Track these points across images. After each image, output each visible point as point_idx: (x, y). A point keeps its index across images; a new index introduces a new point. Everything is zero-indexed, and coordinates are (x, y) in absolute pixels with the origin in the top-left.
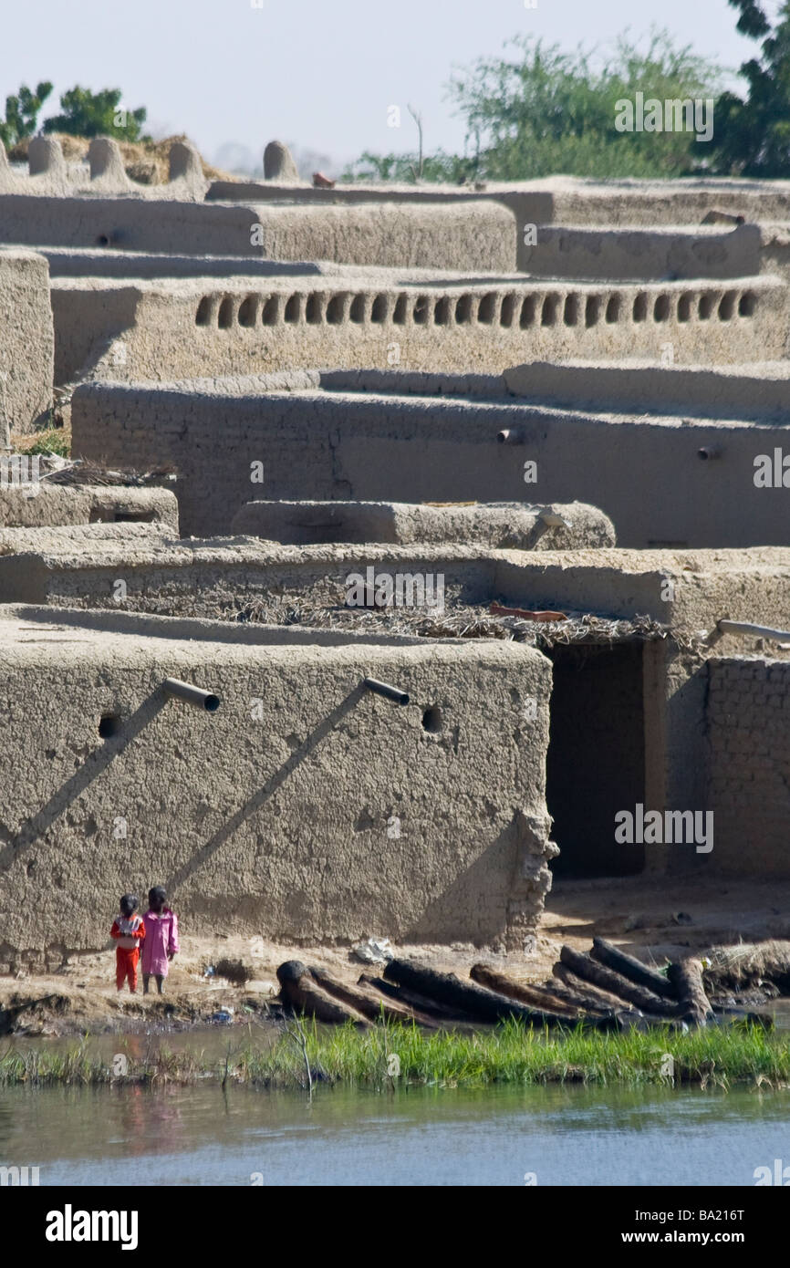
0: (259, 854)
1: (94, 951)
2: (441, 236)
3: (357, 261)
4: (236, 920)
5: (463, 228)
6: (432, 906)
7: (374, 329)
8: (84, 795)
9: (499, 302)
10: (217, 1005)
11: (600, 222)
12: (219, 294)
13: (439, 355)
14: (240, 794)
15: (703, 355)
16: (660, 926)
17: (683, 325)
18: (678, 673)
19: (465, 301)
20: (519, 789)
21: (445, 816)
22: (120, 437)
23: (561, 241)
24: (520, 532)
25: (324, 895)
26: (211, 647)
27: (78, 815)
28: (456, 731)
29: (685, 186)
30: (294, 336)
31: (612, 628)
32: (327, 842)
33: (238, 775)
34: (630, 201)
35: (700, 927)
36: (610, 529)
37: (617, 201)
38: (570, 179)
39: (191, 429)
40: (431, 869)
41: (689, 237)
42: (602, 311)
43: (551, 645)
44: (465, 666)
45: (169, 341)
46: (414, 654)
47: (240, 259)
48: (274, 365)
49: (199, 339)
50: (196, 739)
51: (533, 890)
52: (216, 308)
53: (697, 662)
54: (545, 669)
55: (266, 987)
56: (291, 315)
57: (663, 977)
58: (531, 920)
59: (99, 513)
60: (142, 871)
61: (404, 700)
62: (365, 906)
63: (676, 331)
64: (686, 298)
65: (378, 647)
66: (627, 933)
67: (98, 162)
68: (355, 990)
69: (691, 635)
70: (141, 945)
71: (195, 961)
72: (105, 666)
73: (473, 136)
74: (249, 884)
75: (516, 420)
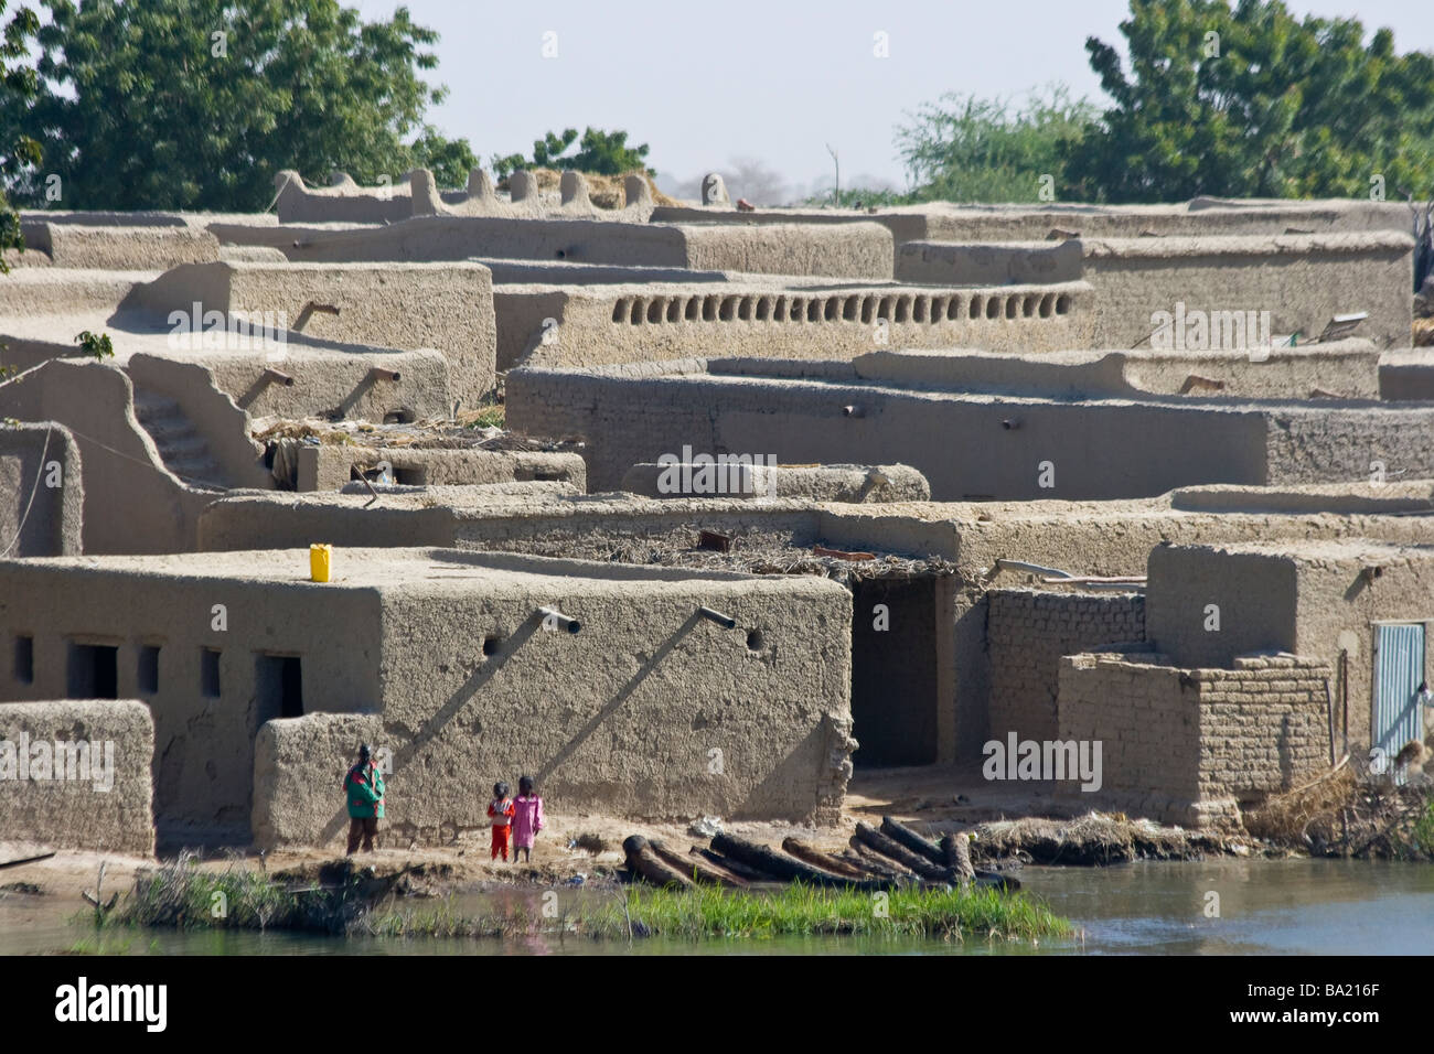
0: (614, 749)
1: (479, 827)
2: (832, 251)
3: (764, 270)
4: (596, 802)
5: (850, 243)
6: (754, 790)
7: (758, 324)
8: (471, 702)
9: (860, 303)
10: (573, 871)
11: (964, 238)
12: (631, 297)
13: (811, 346)
14: (599, 700)
15: (1026, 346)
16: (944, 806)
17: (1011, 321)
18: (963, 602)
19: (832, 302)
20: (825, 696)
21: (766, 718)
22: (544, 413)
23: (924, 253)
24: (852, 488)
25: (668, 782)
26: (577, 581)
27: (467, 717)
28: (774, 649)
29: (1036, 209)
30: (694, 331)
31: (910, 566)
32: (669, 738)
33: (596, 685)
34: (988, 222)
35: (975, 807)
36: (926, 486)
37: (978, 221)
38: (945, 203)
39: (600, 406)
40: (754, 760)
41: (1025, 251)
42: (945, 310)
43: (860, 580)
44: (782, 597)
45: (591, 335)
46: (739, 588)
47: (663, 269)
48: (677, 354)
49: (615, 333)
50: (563, 656)
51: (838, 777)
52: (629, 308)
53: (979, 593)
54: (847, 599)
55: (615, 857)
56: (690, 314)
57: (937, 848)
58: (836, 801)
59: (521, 474)
60: (519, 763)
61: (731, 624)
62: (701, 791)
63: (1004, 327)
64: (1013, 300)
65: (710, 582)
66: (917, 811)
67: (568, 192)
68: (686, 858)
69: (973, 571)
70: (512, 823)
71: (561, 836)
72: (488, 598)
73: (912, 175)
74: (606, 773)
75: (856, 398)
